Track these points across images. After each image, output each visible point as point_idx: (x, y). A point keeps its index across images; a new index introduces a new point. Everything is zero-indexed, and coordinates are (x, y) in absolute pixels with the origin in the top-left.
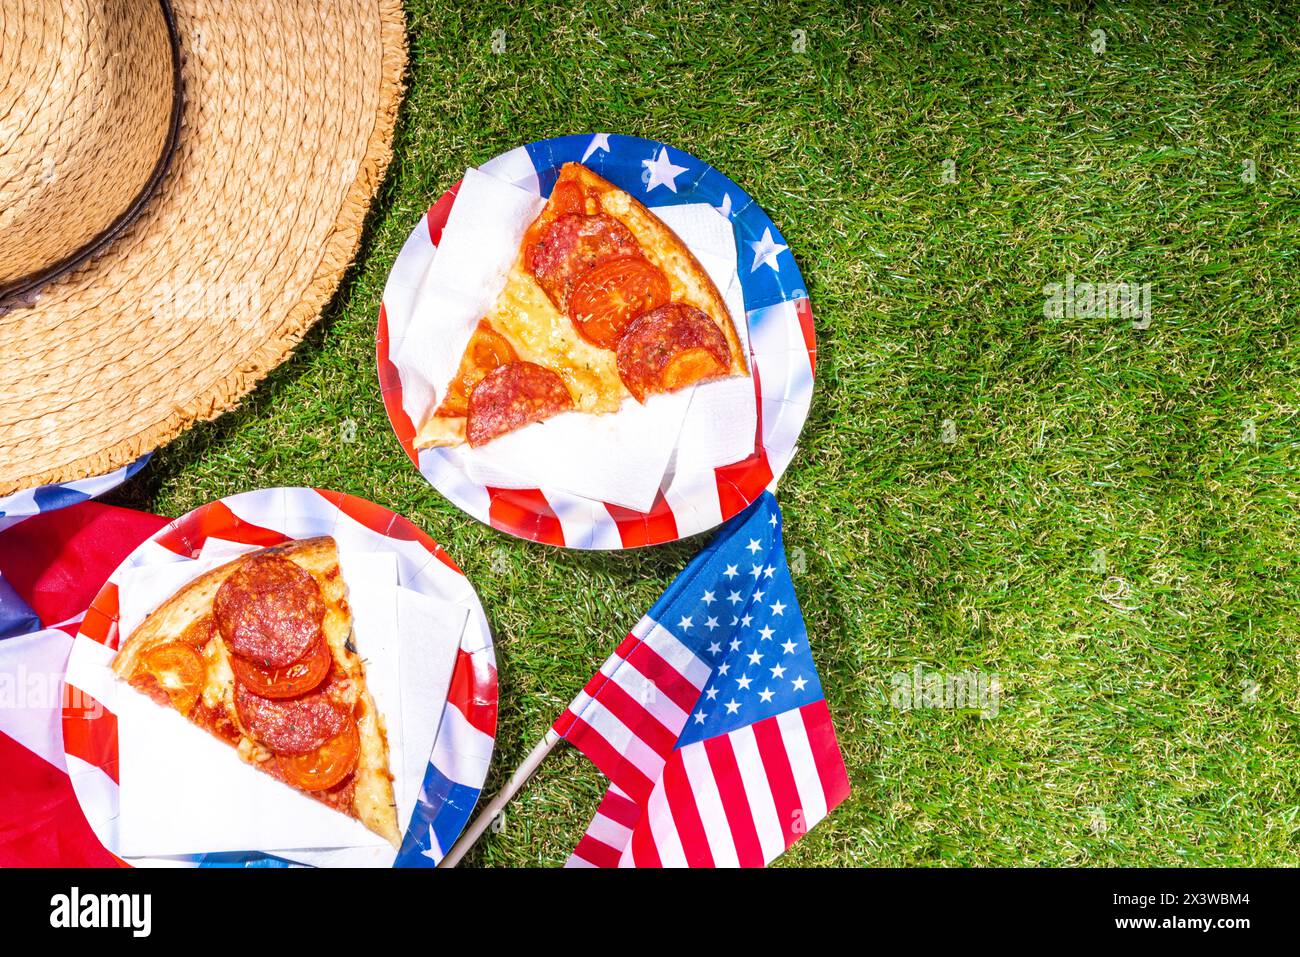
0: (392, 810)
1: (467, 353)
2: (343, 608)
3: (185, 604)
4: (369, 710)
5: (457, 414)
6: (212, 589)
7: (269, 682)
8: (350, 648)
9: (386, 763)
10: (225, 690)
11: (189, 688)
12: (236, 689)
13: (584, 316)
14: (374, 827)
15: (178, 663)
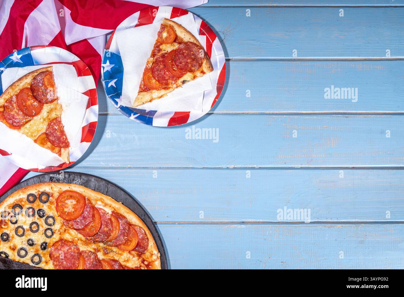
0: (142, 103)
1: (43, 147)
2: (195, 77)
3: (186, 34)
4: (168, 91)
5: (60, 151)
6: (192, 40)
7: (170, 62)
8: (184, 82)
9: (155, 99)
10: (165, 50)
11: (164, 40)
12: (166, 53)
13: (33, 113)
14: (137, 99)
15: (170, 35)
